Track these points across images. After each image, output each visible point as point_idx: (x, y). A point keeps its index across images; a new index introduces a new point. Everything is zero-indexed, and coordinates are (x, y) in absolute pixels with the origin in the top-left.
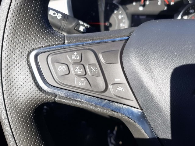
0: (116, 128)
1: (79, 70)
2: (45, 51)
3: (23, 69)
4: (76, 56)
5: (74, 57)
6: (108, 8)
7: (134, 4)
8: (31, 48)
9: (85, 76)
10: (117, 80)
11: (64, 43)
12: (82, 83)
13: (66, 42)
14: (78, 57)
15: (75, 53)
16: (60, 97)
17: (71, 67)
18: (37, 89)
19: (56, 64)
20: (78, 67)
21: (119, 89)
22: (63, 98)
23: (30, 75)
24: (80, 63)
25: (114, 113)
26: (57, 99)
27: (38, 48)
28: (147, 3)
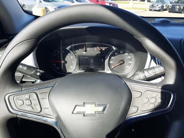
0: (51, 129)
1: (28, 102)
2: (13, 94)
3: (2, 103)
4: (27, 96)
5: (26, 97)
6: (64, 52)
7: (80, 49)
8: (6, 94)
9: (31, 105)
10: (46, 107)
11: (22, 90)
12: (29, 109)
13: (23, 89)
14: (28, 97)
15: (27, 95)
16: (19, 115)
17: (24, 101)
18: (8, 112)
19: (18, 100)
20: (27, 101)
21: (47, 111)
22: (20, 115)
23: (5, 106)
24: (29, 99)
25: (44, 122)
26: (17, 116)
27: (10, 93)
28: (88, 49)
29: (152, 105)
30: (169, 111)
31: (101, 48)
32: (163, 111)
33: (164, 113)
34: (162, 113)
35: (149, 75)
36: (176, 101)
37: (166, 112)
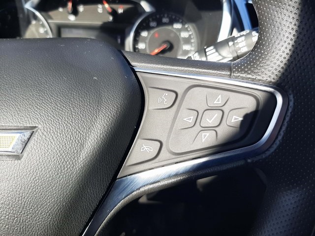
7: (61, 10)
28: (81, 8)
29: (208, 134)
30: (264, 156)
31: (115, 6)
32: (244, 156)
33: (249, 161)
34: (241, 163)
35: (221, 58)
36: (290, 119)
37: (255, 159)
